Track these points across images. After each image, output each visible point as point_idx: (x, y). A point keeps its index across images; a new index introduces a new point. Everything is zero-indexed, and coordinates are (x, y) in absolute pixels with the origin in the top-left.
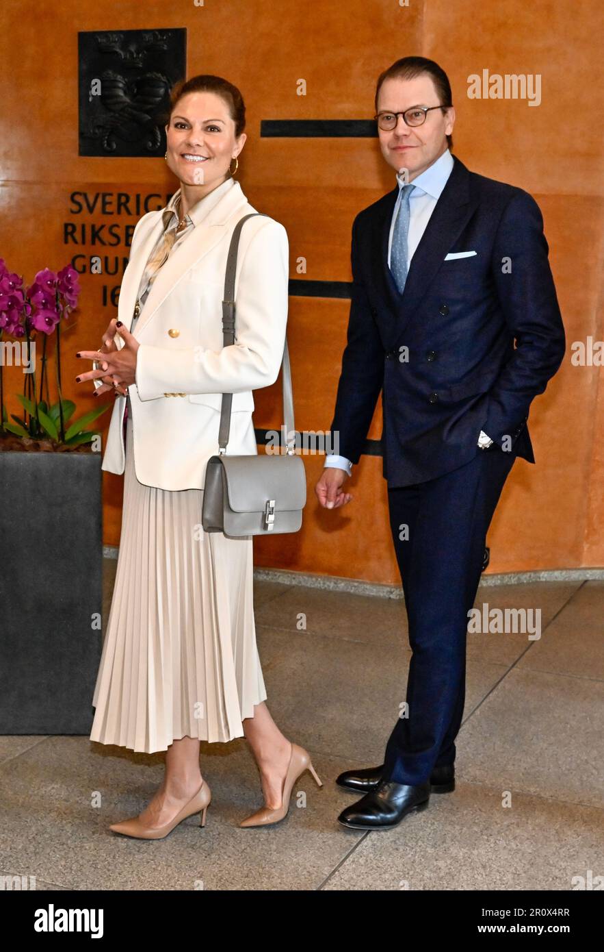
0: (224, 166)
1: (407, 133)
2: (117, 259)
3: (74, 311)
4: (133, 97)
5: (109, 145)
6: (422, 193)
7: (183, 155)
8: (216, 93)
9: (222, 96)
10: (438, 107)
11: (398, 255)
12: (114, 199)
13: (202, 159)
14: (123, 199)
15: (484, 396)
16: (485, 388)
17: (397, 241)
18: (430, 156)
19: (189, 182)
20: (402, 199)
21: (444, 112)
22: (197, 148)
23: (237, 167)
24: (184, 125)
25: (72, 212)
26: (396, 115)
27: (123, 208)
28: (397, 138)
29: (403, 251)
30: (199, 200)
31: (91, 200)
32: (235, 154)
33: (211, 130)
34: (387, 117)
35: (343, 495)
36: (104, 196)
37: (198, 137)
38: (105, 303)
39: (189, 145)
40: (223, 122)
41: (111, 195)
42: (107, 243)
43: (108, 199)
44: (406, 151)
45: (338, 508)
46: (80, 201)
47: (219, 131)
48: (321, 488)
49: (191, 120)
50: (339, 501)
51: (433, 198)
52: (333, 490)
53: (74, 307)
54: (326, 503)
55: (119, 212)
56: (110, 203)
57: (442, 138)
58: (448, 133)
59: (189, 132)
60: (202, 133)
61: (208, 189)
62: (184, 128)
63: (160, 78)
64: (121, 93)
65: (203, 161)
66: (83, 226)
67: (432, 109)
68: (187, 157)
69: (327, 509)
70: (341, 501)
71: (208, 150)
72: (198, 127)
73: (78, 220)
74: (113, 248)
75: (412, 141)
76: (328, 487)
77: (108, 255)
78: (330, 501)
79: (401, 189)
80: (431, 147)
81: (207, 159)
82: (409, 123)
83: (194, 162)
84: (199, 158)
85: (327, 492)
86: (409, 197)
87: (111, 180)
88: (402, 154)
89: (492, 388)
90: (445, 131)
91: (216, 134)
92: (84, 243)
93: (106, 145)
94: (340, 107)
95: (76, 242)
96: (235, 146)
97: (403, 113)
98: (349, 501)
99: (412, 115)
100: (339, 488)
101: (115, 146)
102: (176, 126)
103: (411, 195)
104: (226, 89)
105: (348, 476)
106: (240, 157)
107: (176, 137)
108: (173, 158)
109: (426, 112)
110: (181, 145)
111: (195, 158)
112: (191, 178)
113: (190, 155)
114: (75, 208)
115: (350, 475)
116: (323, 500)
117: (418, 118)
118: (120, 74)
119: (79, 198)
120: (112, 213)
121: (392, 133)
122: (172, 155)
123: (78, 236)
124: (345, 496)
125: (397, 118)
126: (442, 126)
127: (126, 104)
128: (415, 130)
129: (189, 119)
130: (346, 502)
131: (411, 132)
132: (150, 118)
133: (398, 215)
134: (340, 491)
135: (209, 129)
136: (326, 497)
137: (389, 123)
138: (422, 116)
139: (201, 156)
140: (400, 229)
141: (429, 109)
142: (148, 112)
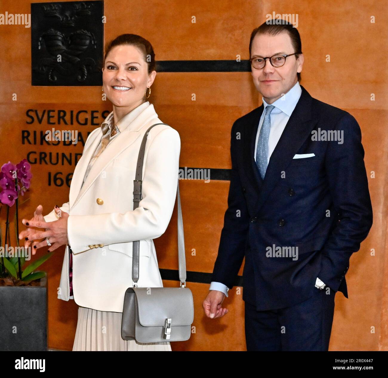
0: (142, 92)
1: (272, 71)
2: (57, 154)
3: (28, 191)
4: (68, 46)
5: (53, 78)
6: (279, 111)
7: (113, 87)
8: (134, 45)
9: (139, 47)
10: (293, 54)
11: (261, 153)
12: (55, 114)
13: (126, 88)
14: (62, 114)
15: (318, 253)
16: (318, 247)
17: (261, 143)
18: (287, 87)
19: (118, 104)
20: (266, 115)
21: (297, 57)
22: (122, 82)
23: (150, 93)
24: (113, 67)
25: (27, 123)
26: (265, 59)
27: (61, 120)
28: (265, 74)
29: (265, 150)
30: (125, 115)
31: (40, 115)
32: (149, 85)
33: (131, 70)
34: (259, 60)
35: (221, 310)
36: (49, 112)
37: (123, 75)
38: (50, 184)
39: (117, 80)
40: (139, 64)
41: (54, 111)
42: (51, 143)
43: (51, 114)
44: (271, 83)
45: (217, 318)
46: (32, 115)
47: (137, 70)
48: (207, 304)
49: (118, 63)
50: (219, 313)
51: (286, 115)
52: (215, 306)
53: (27, 188)
54: (209, 314)
55: (59, 123)
56: (53, 117)
57: (295, 74)
58: (299, 71)
59: (116, 71)
60: (126, 72)
61: (131, 109)
62: (114, 69)
63: (86, 33)
64: (60, 44)
65: (128, 90)
66: (35, 133)
67: (290, 55)
68: (116, 88)
69: (210, 318)
70: (220, 314)
71: (130, 83)
72: (122, 68)
73: (31, 128)
74: (55, 147)
75: (275, 77)
76: (211, 303)
77: (51, 152)
78: (212, 313)
79: (265, 108)
80: (288, 80)
81: (131, 88)
82: (273, 64)
83: (121, 91)
84: (124, 88)
85: (210, 306)
86: (270, 113)
87: (54, 101)
88: (268, 85)
89: (323, 248)
90: (297, 71)
91: (135, 72)
92: (35, 143)
93: (50, 78)
94: (208, 51)
95: (30, 143)
96: (149, 80)
97: (270, 58)
98: (225, 314)
99: (275, 59)
100: (218, 304)
101: (56, 79)
102: (108, 67)
103: (272, 112)
104: (141, 43)
105: (226, 297)
106: (152, 87)
107: (108, 75)
108: (107, 89)
109: (285, 58)
110: (112, 80)
111: (121, 88)
112: (119, 102)
113: (118, 86)
114: (29, 120)
115: (227, 296)
116: (207, 312)
117: (280, 61)
118: (60, 32)
119: (32, 114)
120: (54, 124)
121: (261, 71)
122: (106, 87)
123: (31, 138)
124: (223, 310)
125: (265, 61)
126: (295, 66)
127: (64, 51)
128: (278, 70)
129: (116, 63)
130: (223, 314)
131: (275, 70)
132: (79, 60)
133: (263, 126)
134: (219, 307)
135: (130, 69)
136: (210, 310)
137: (260, 64)
138: (283, 60)
139: (125, 87)
140: (263, 135)
141: (287, 56)
142: (78, 56)
